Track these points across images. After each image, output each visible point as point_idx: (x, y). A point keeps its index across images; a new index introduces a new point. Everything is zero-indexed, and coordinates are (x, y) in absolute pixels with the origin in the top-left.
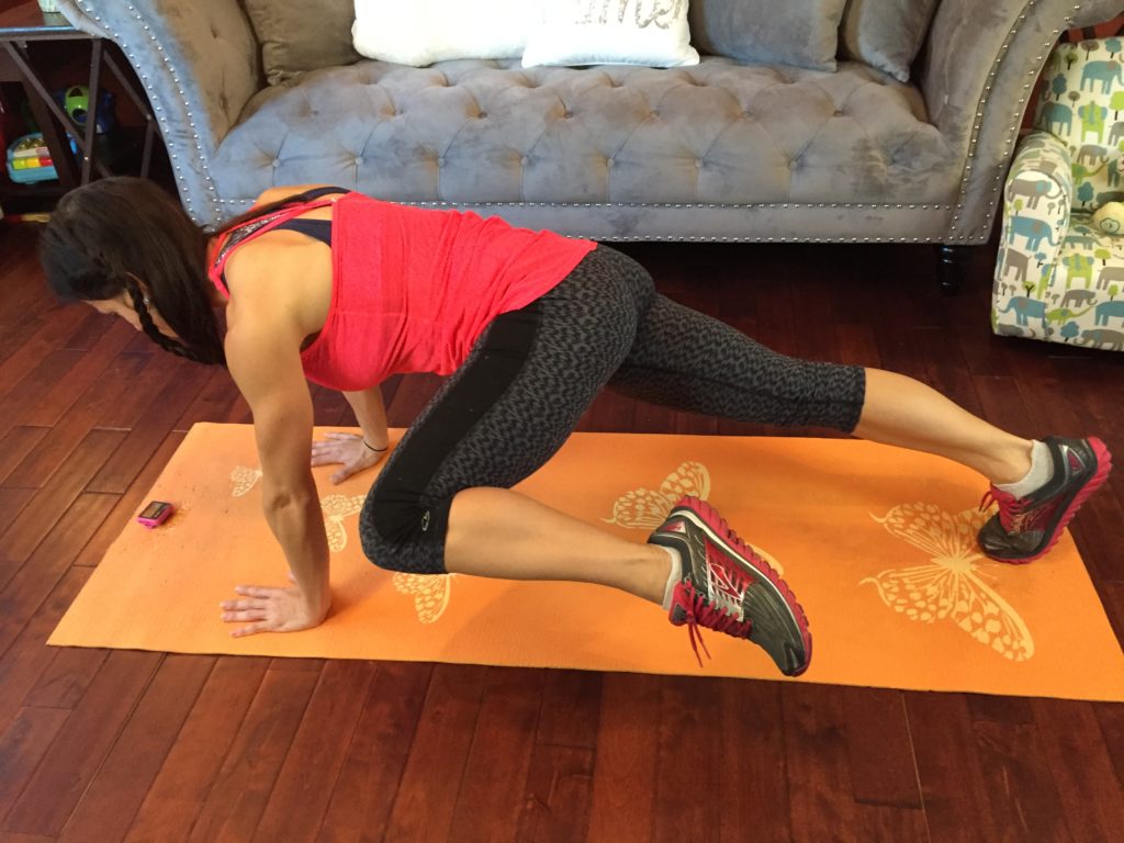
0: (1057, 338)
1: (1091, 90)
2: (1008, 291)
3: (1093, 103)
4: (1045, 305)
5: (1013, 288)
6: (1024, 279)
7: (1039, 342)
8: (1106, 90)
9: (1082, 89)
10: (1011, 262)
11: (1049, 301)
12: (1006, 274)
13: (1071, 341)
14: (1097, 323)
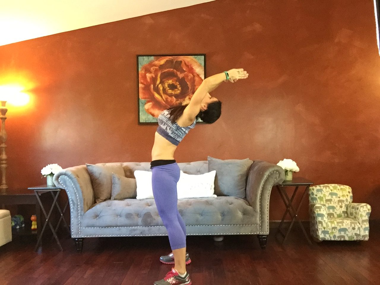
0: (333, 239)
1: (319, 194)
2: (320, 230)
3: (320, 196)
4: (328, 231)
5: (321, 229)
6: (323, 226)
7: (329, 241)
8: (322, 193)
9: (317, 193)
10: (319, 223)
11: (329, 230)
12: (319, 226)
13: (335, 240)
14: (339, 234)
